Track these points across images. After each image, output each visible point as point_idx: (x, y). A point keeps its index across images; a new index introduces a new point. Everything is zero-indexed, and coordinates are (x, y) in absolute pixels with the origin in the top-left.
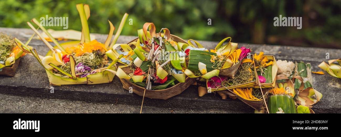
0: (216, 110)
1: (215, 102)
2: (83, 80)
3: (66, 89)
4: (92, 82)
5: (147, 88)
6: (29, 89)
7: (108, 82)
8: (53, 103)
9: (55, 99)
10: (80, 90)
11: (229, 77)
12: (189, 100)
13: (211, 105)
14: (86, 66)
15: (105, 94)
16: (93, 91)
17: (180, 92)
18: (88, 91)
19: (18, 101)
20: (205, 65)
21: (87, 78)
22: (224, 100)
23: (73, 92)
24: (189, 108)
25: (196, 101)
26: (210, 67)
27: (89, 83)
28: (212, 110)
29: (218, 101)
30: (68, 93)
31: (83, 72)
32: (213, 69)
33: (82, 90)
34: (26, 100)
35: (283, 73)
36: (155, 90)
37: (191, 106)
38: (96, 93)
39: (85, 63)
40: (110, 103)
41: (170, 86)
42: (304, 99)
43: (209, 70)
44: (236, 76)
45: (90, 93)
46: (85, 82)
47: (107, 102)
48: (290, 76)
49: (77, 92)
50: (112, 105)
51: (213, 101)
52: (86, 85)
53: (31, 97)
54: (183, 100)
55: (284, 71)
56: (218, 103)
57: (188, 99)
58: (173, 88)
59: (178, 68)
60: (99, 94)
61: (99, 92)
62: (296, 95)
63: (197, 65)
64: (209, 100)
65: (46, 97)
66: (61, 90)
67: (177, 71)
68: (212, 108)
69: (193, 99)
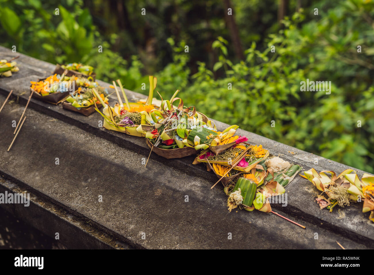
0: (202, 179)
1: (202, 172)
2: (123, 129)
3: (112, 133)
4: (129, 133)
5: (155, 145)
6: (91, 127)
7: (141, 137)
8: (101, 141)
9: (104, 139)
10: (119, 136)
11: (214, 154)
12: (184, 165)
13: (199, 173)
14: (130, 120)
15: (133, 144)
16: (127, 139)
17: (180, 156)
18: (124, 139)
19: (81, 134)
20: (200, 139)
21: (126, 129)
22: (208, 172)
23: (114, 136)
24: (184, 172)
25: (189, 167)
26: (203, 141)
27: (128, 134)
28: (199, 178)
29: (204, 171)
30: (112, 136)
31: (127, 124)
32: (203, 143)
33: (121, 137)
34: (87, 135)
35: (271, 167)
36: (159, 148)
37: (185, 170)
38: (128, 141)
39: (130, 118)
40: (135, 152)
41: (172, 148)
42: (268, 190)
43: (201, 143)
44: (219, 154)
45: (125, 140)
46: (124, 131)
47: (134, 150)
48: (278, 172)
49: (117, 137)
50: (136, 153)
51: (200, 170)
52: (125, 134)
53: (91, 133)
54: (180, 164)
55: (272, 166)
56: (203, 173)
57: (184, 163)
58: (173, 150)
59: (180, 136)
60: (130, 143)
61: (130, 141)
62: (263, 185)
63: (194, 137)
64: (198, 169)
65: (99, 136)
66: (108, 133)
67: (180, 138)
68: (199, 176)
69: (188, 165)
